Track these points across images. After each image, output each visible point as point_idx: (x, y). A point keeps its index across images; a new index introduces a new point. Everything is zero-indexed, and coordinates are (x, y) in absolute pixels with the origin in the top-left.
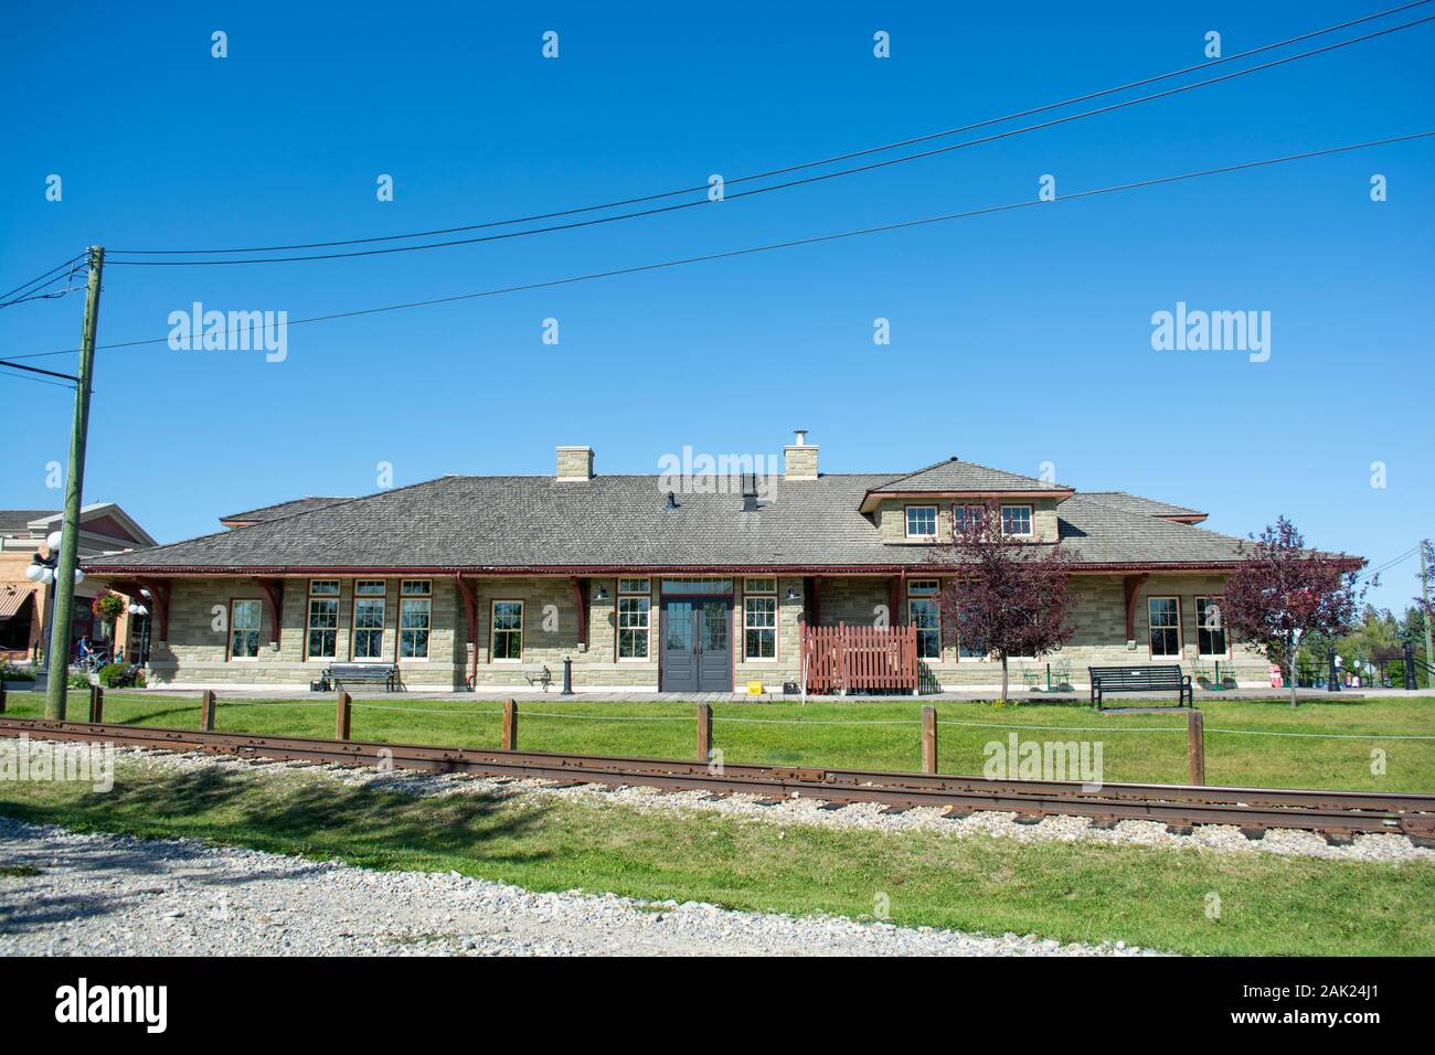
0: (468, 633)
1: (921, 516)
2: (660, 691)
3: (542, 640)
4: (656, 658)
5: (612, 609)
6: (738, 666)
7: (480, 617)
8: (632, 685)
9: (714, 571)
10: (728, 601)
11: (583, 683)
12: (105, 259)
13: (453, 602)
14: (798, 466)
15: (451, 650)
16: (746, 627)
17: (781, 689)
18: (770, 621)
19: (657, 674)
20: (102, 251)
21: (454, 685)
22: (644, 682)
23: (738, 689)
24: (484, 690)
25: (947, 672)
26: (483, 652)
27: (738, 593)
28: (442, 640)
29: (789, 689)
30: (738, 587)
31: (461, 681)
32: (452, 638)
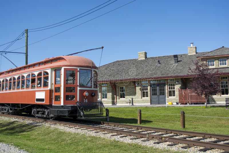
0: (114, 93)
1: (211, 62)
2: (151, 104)
3: (129, 94)
4: (150, 97)
5: (140, 87)
6: (167, 98)
7: (117, 90)
8: (145, 103)
9: (159, 78)
10: (164, 85)
11: (135, 103)
12: (28, 31)
13: (111, 87)
14: (191, 51)
15: (111, 97)
16: (169, 90)
17: (176, 103)
18: (174, 88)
19: (150, 101)
20: (27, 30)
21: (112, 104)
22: (147, 102)
23: (167, 104)
24: (118, 105)
25: (218, 99)
26: (118, 97)
27: (166, 83)
28: (109, 95)
29: (177, 104)
30: (166, 81)
31: (113, 103)
32: (111, 94)
